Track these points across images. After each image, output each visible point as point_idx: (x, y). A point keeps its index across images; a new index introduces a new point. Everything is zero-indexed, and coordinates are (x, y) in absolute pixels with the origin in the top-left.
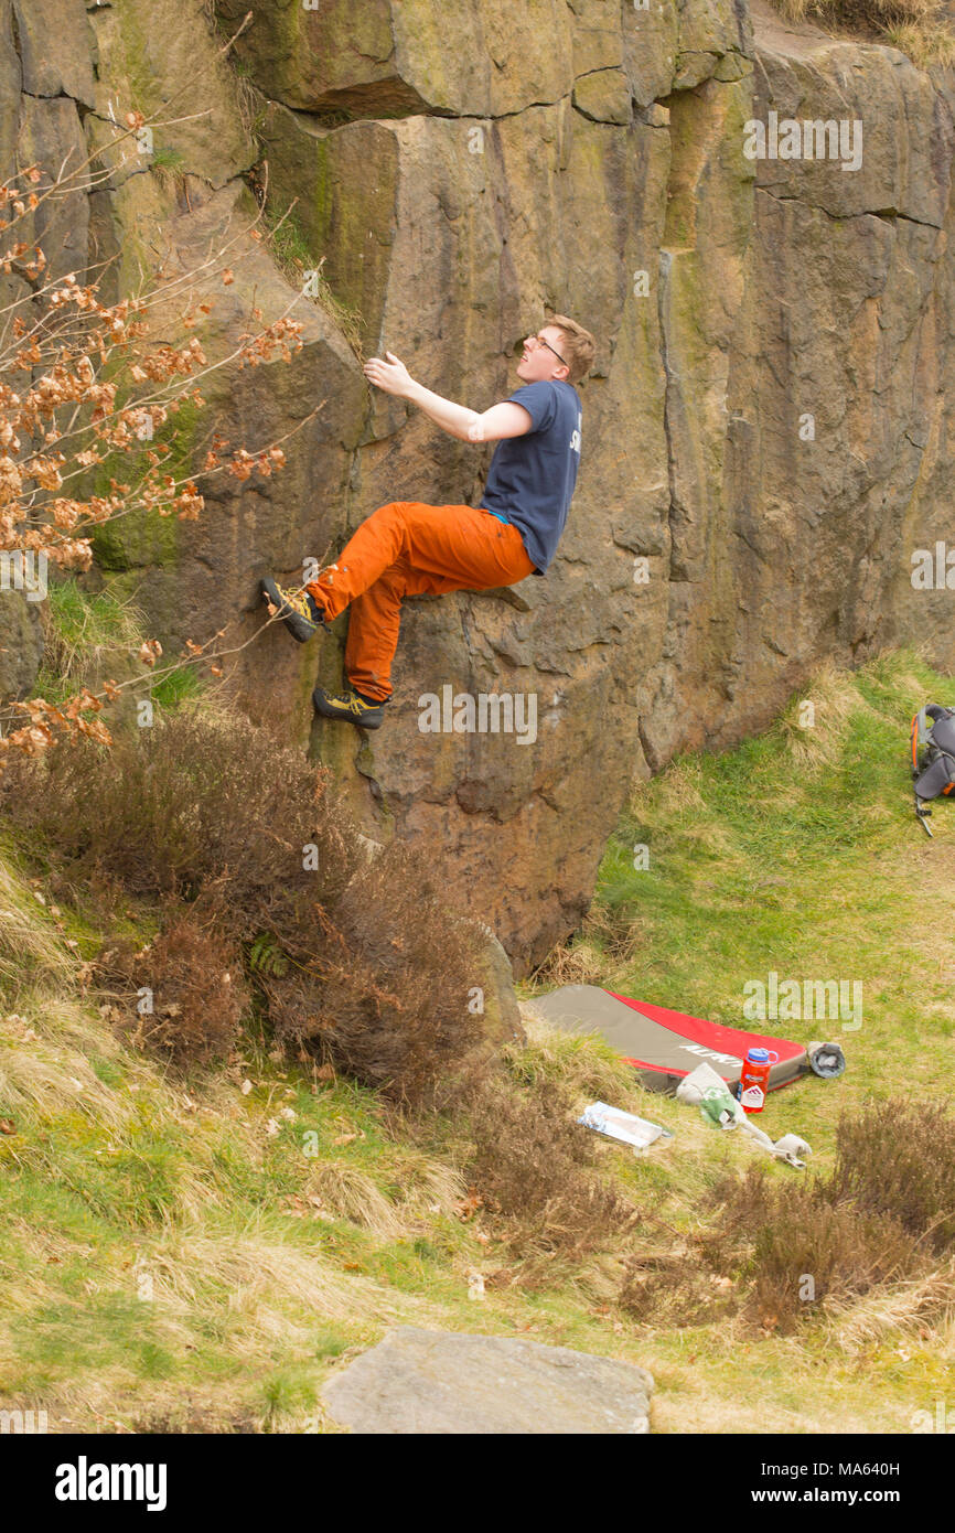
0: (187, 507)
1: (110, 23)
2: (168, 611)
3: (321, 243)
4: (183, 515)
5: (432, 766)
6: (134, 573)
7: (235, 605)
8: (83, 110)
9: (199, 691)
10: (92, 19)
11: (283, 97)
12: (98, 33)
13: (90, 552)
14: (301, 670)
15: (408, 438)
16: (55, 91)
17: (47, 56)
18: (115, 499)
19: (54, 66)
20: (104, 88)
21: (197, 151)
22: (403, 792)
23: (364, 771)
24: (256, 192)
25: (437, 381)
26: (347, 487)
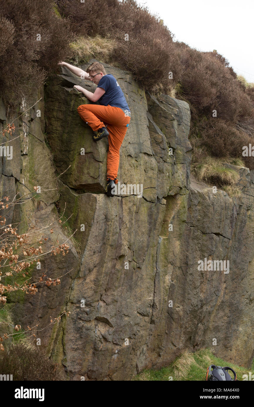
0: (33, 291)
1: (26, 159)
2: (19, 315)
3: (73, 223)
4: (32, 293)
5: (82, 365)
6: (12, 304)
7: (37, 316)
8: (17, 181)
9: (24, 338)
10: (22, 157)
11: (68, 184)
12: (23, 161)
13: (6, 300)
14: (51, 335)
15: (88, 278)
16: (10, 175)
17: (10, 165)
18: (15, 287)
19: (11, 168)
20: (23, 176)
21: (44, 195)
22: (73, 371)
23: (64, 364)
24: (57, 207)
25: (98, 264)
26: (71, 289)
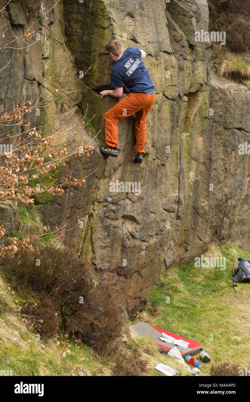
0: (59, 192)
1: (48, 62)
2: (48, 216)
3: (96, 124)
4: (58, 194)
5: (111, 262)
6: (40, 205)
7: (65, 216)
8: (39, 84)
9: (54, 238)
10: (44, 61)
11: (90, 85)
12: (45, 65)
13: (33, 202)
14: (80, 234)
15: (113, 177)
16: (33, 78)
17: (32, 69)
18: (42, 189)
19: (33, 72)
20: (45, 79)
21: (67, 97)
22: (103, 268)
23: (94, 262)
24: (80, 109)
25: (122, 163)
26: (97, 188)
